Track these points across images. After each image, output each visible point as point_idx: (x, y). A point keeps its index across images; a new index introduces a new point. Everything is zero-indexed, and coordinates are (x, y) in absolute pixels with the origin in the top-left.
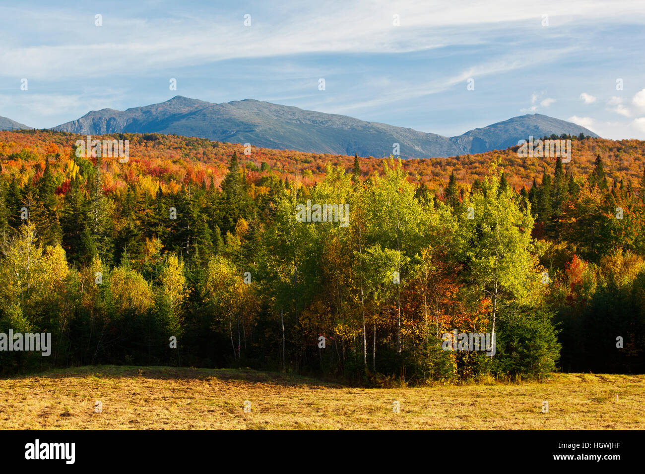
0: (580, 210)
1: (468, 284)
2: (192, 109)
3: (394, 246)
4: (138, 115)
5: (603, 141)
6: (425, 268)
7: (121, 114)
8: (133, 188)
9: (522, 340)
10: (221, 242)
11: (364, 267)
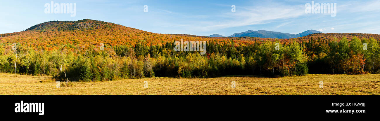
0: (315, 46)
1: (291, 59)
2: (252, 32)
3: (278, 53)
4: (243, 34)
5: (323, 34)
6: (283, 57)
7: (240, 34)
8: (240, 46)
9: (301, 69)
10: (252, 54)
11: (273, 57)
